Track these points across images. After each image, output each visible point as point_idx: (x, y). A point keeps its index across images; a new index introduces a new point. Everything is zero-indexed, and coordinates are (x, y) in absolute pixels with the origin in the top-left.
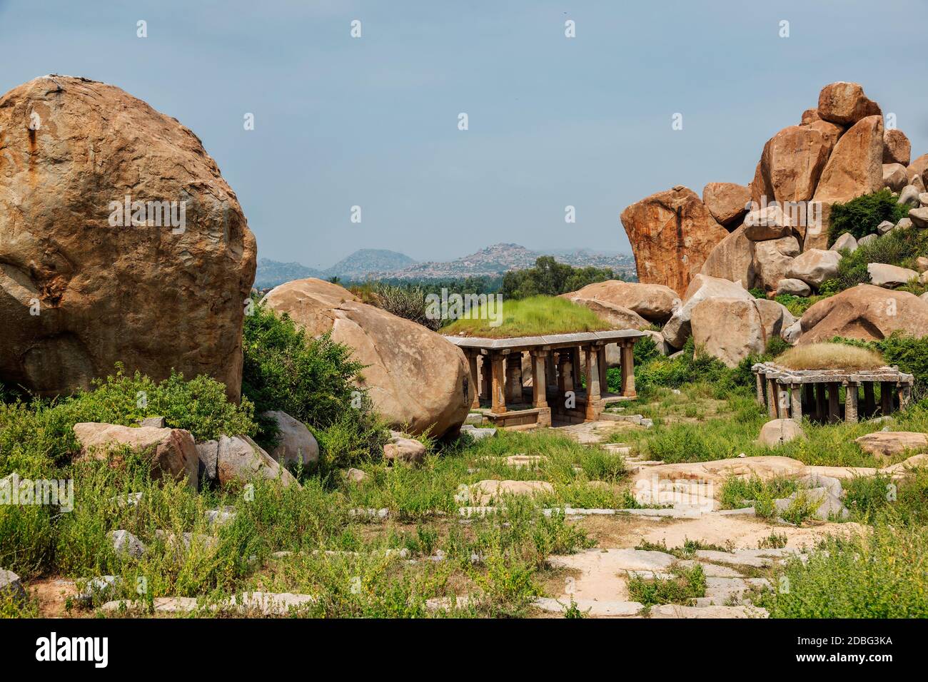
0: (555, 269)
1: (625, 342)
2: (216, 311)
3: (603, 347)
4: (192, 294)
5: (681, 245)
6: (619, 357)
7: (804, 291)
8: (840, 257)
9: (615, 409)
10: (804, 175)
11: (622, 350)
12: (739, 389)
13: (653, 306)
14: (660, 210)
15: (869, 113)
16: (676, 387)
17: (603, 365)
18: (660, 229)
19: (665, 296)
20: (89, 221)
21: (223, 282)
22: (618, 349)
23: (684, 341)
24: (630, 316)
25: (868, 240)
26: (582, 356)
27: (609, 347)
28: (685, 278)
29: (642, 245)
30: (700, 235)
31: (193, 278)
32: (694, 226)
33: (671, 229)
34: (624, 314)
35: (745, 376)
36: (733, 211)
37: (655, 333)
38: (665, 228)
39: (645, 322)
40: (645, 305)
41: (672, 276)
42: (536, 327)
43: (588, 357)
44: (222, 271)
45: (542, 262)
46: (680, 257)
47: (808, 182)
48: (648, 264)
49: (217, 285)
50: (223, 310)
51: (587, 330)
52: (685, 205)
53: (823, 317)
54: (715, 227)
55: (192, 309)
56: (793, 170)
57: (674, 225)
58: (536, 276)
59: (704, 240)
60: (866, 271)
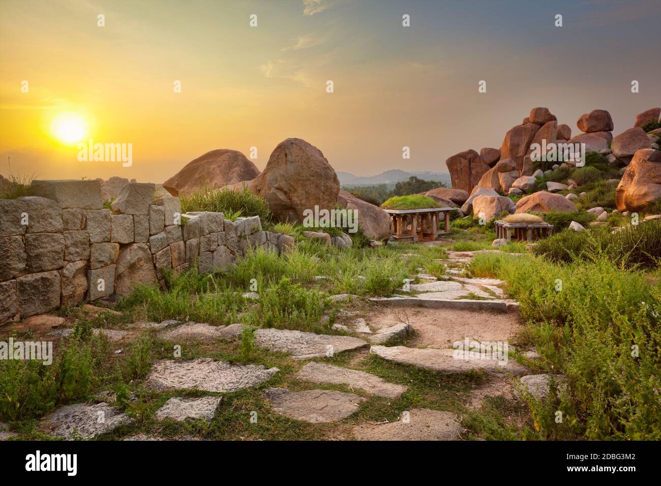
0: (418, 181)
1: (446, 212)
2: (329, 202)
3: (438, 214)
4: (323, 198)
5: (470, 173)
6: (444, 217)
7: (520, 192)
8: (535, 179)
9: (442, 237)
10: (522, 145)
11: (445, 215)
12: (490, 230)
13: (458, 198)
14: (462, 159)
15: (551, 120)
16: (466, 229)
17: (438, 221)
18: (462, 167)
19: (463, 194)
20: (300, 178)
21: (332, 194)
22: (444, 214)
23: (470, 212)
24: (449, 202)
25: (548, 172)
26: (430, 217)
27: (440, 213)
28: (472, 186)
29: (454, 173)
30: (478, 169)
31: (324, 193)
32: (476, 165)
33: (467, 167)
34: (446, 201)
35: (492, 226)
36: (492, 159)
37: (458, 208)
38: (464, 166)
39: (454, 204)
40: (455, 197)
41: (466, 185)
42: (413, 206)
43: (432, 217)
44: (331, 191)
45: (412, 178)
46: (470, 179)
47: (524, 148)
48: (456, 181)
49: (330, 195)
50: (331, 202)
51: (432, 207)
52: (473, 157)
53: (525, 203)
54: (485, 166)
55: (323, 202)
56: (518, 144)
57: (468, 165)
58: (409, 184)
59: (480, 171)
60: (546, 185)
